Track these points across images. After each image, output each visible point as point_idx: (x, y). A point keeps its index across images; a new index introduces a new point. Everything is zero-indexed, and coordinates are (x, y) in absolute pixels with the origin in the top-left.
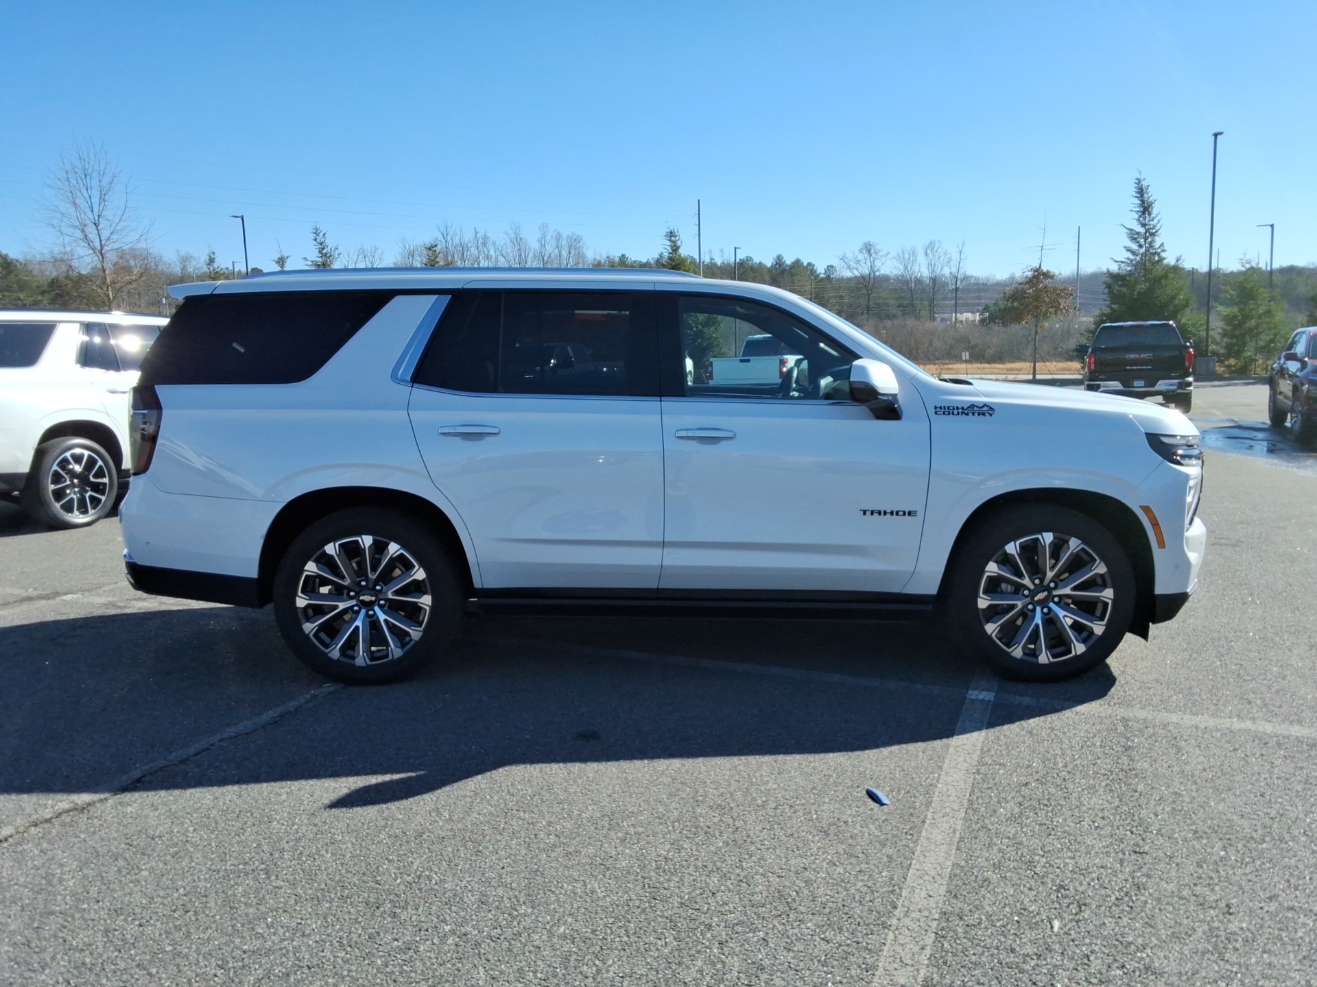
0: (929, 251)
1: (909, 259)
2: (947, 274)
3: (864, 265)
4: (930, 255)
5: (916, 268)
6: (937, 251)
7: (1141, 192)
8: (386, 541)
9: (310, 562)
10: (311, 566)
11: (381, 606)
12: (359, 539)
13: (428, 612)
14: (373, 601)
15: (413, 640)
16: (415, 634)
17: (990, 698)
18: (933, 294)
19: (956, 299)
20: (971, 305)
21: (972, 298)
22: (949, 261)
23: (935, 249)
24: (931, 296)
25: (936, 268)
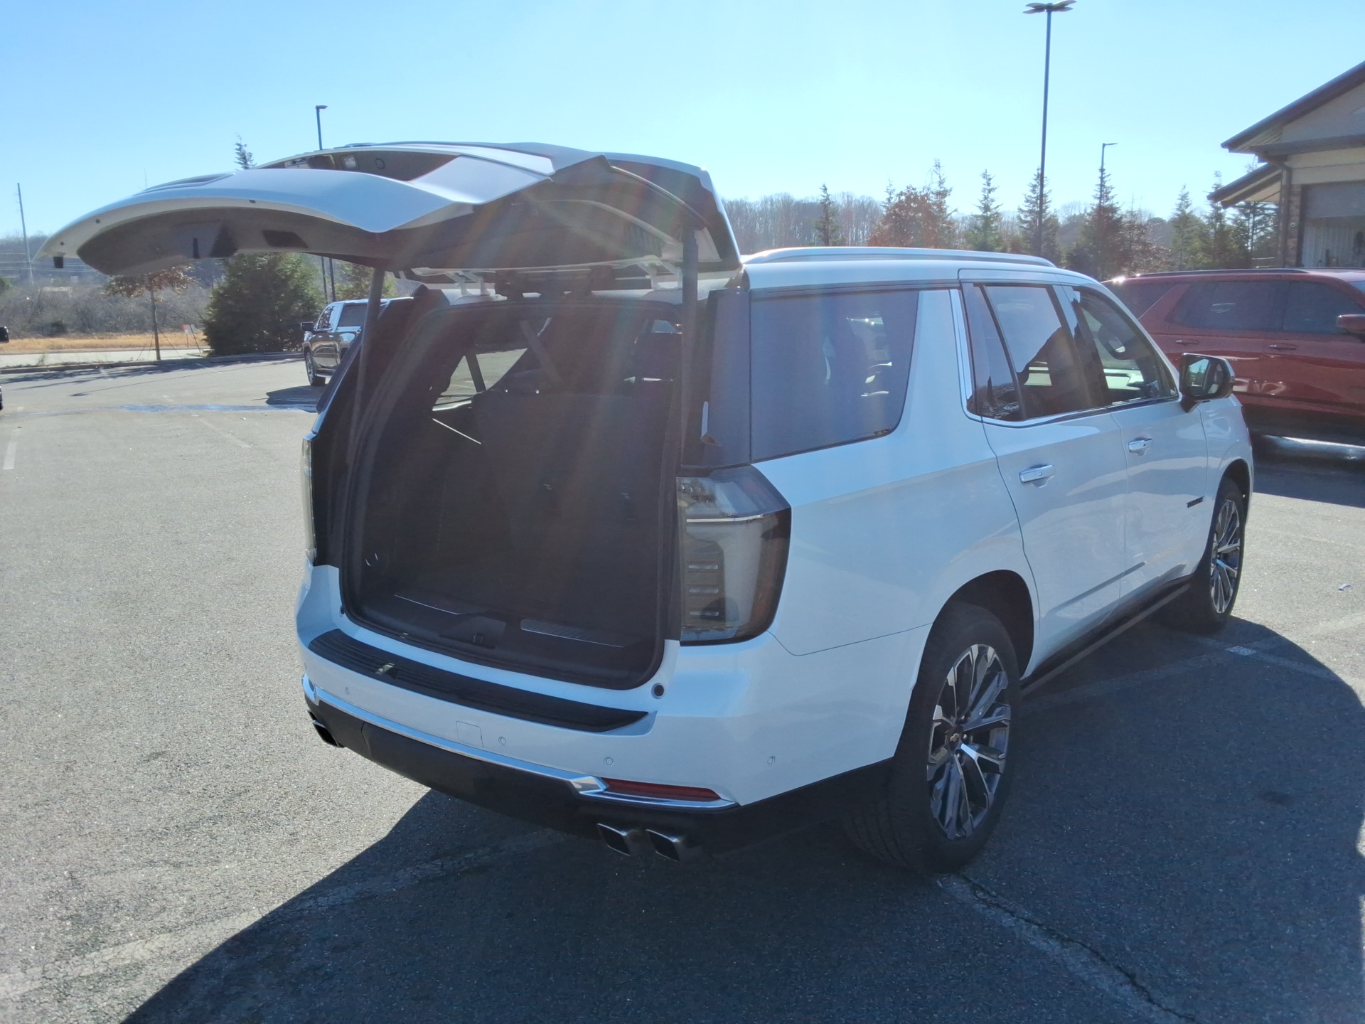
7: (244, 158)
8: (986, 646)
9: (937, 706)
10: (938, 712)
11: (966, 742)
12: (969, 653)
13: (1008, 729)
14: (958, 739)
15: (999, 773)
16: (1001, 764)
17: (1250, 651)
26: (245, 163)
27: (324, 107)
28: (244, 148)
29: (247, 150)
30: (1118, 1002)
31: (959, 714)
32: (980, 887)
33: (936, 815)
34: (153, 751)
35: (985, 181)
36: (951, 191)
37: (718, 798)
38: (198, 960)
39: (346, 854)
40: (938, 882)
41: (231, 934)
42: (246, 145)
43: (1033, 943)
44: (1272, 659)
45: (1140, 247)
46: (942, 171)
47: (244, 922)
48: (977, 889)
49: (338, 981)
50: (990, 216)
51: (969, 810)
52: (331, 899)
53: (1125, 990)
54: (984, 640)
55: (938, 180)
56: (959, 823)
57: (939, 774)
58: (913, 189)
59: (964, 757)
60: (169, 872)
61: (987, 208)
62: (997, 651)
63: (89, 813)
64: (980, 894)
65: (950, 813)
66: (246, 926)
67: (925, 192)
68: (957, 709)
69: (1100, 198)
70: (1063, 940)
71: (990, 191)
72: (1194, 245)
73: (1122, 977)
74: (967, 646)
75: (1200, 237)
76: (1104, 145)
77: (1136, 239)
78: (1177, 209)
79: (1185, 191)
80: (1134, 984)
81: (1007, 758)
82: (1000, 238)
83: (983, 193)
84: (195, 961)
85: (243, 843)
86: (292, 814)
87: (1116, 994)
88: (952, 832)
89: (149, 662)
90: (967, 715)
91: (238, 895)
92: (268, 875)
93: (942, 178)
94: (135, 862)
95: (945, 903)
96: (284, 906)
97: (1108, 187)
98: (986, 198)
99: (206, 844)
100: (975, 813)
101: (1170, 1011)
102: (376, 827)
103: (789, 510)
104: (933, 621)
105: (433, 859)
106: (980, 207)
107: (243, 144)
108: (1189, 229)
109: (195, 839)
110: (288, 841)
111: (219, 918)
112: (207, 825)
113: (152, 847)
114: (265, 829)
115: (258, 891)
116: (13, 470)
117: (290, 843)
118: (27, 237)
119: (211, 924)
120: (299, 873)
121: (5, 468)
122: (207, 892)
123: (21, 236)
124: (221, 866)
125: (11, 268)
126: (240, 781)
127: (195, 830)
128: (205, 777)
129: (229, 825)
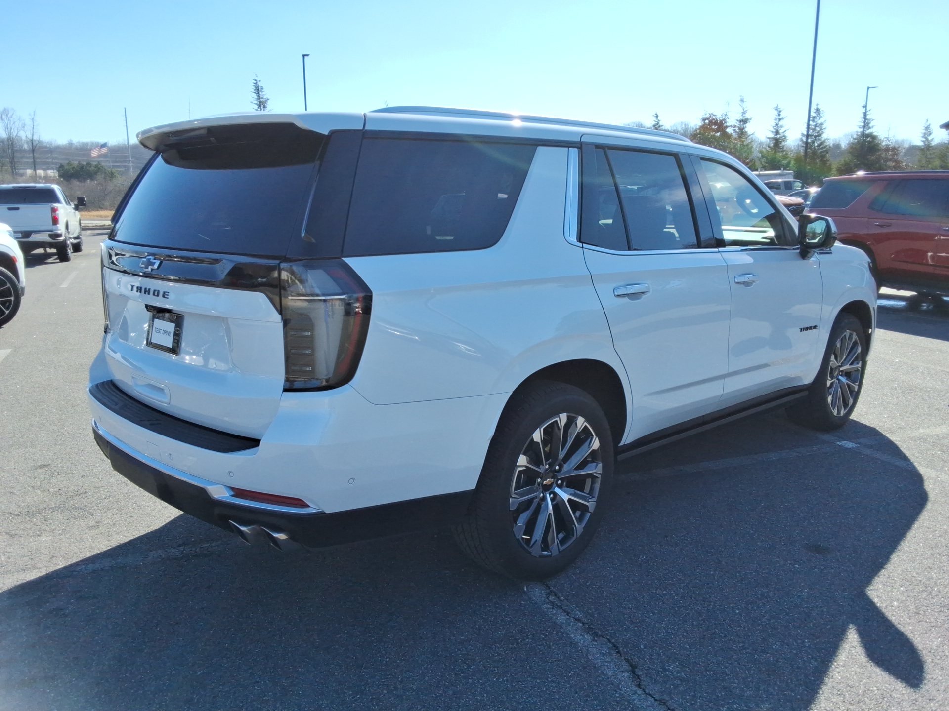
0: (4, 117)
2: (24, 138)
4: (6, 120)
6: (11, 117)
7: (258, 90)
8: (575, 415)
9: (521, 455)
10: (523, 460)
11: (560, 487)
12: (557, 419)
13: (600, 480)
14: (552, 483)
15: (590, 512)
16: (592, 506)
17: (854, 445)
18: (13, 153)
19: (34, 158)
20: (48, 163)
21: (47, 158)
22: (24, 126)
23: (10, 115)
24: (11, 155)
25: (12, 131)
26: (258, 93)
27: (307, 55)
28: (258, 83)
29: (260, 84)
30: (613, 685)
31: (553, 465)
32: (555, 593)
33: (519, 536)
34: (42, 463)
35: (776, 113)
36: (751, 119)
37: (309, 506)
40: (525, 587)
41: (20, 583)
42: (260, 81)
43: (572, 636)
44: (868, 452)
45: (893, 164)
46: (745, 105)
47: (32, 576)
48: (552, 594)
49: (70, 619)
50: (780, 138)
51: (556, 536)
52: (97, 566)
53: (624, 676)
54: (572, 410)
55: (742, 111)
56: (545, 544)
57: (524, 506)
58: (714, 115)
59: (556, 498)
60: (5, 540)
61: (777, 132)
62: (588, 421)
64: (552, 598)
65: (537, 537)
66: (32, 578)
67: (723, 118)
68: (545, 460)
69: (864, 127)
70: (595, 634)
71: (780, 120)
72: (935, 164)
73: (626, 666)
74: (557, 413)
75: (940, 158)
76: (868, 88)
77: (890, 158)
78: (923, 137)
79: (928, 124)
80: (633, 672)
81: (598, 502)
82: (787, 154)
83: (774, 121)
85: (63, 525)
86: (106, 509)
87: (615, 678)
88: (536, 551)
90: (561, 466)
91: (39, 558)
92: (66, 547)
93: (745, 110)
95: (522, 602)
96: (65, 568)
97: (869, 119)
98: (777, 125)
99: (39, 523)
100: (564, 540)
101: (650, 695)
104: (512, 391)
105: (180, 546)
106: (772, 132)
107: (258, 80)
108: (931, 152)
109: (35, 520)
110: (92, 526)
111: (18, 571)
112: (47, 512)
113: (4, 523)
114: (83, 517)
115: (54, 557)
116: (65, 288)
117: (93, 527)
118: (130, 144)
119: (11, 575)
120: (86, 548)
121: (62, 286)
122: (21, 555)
123: (126, 143)
124: (40, 538)
125: (119, 164)
126: (86, 486)
127: (37, 515)
128: (65, 482)
129: (61, 513)
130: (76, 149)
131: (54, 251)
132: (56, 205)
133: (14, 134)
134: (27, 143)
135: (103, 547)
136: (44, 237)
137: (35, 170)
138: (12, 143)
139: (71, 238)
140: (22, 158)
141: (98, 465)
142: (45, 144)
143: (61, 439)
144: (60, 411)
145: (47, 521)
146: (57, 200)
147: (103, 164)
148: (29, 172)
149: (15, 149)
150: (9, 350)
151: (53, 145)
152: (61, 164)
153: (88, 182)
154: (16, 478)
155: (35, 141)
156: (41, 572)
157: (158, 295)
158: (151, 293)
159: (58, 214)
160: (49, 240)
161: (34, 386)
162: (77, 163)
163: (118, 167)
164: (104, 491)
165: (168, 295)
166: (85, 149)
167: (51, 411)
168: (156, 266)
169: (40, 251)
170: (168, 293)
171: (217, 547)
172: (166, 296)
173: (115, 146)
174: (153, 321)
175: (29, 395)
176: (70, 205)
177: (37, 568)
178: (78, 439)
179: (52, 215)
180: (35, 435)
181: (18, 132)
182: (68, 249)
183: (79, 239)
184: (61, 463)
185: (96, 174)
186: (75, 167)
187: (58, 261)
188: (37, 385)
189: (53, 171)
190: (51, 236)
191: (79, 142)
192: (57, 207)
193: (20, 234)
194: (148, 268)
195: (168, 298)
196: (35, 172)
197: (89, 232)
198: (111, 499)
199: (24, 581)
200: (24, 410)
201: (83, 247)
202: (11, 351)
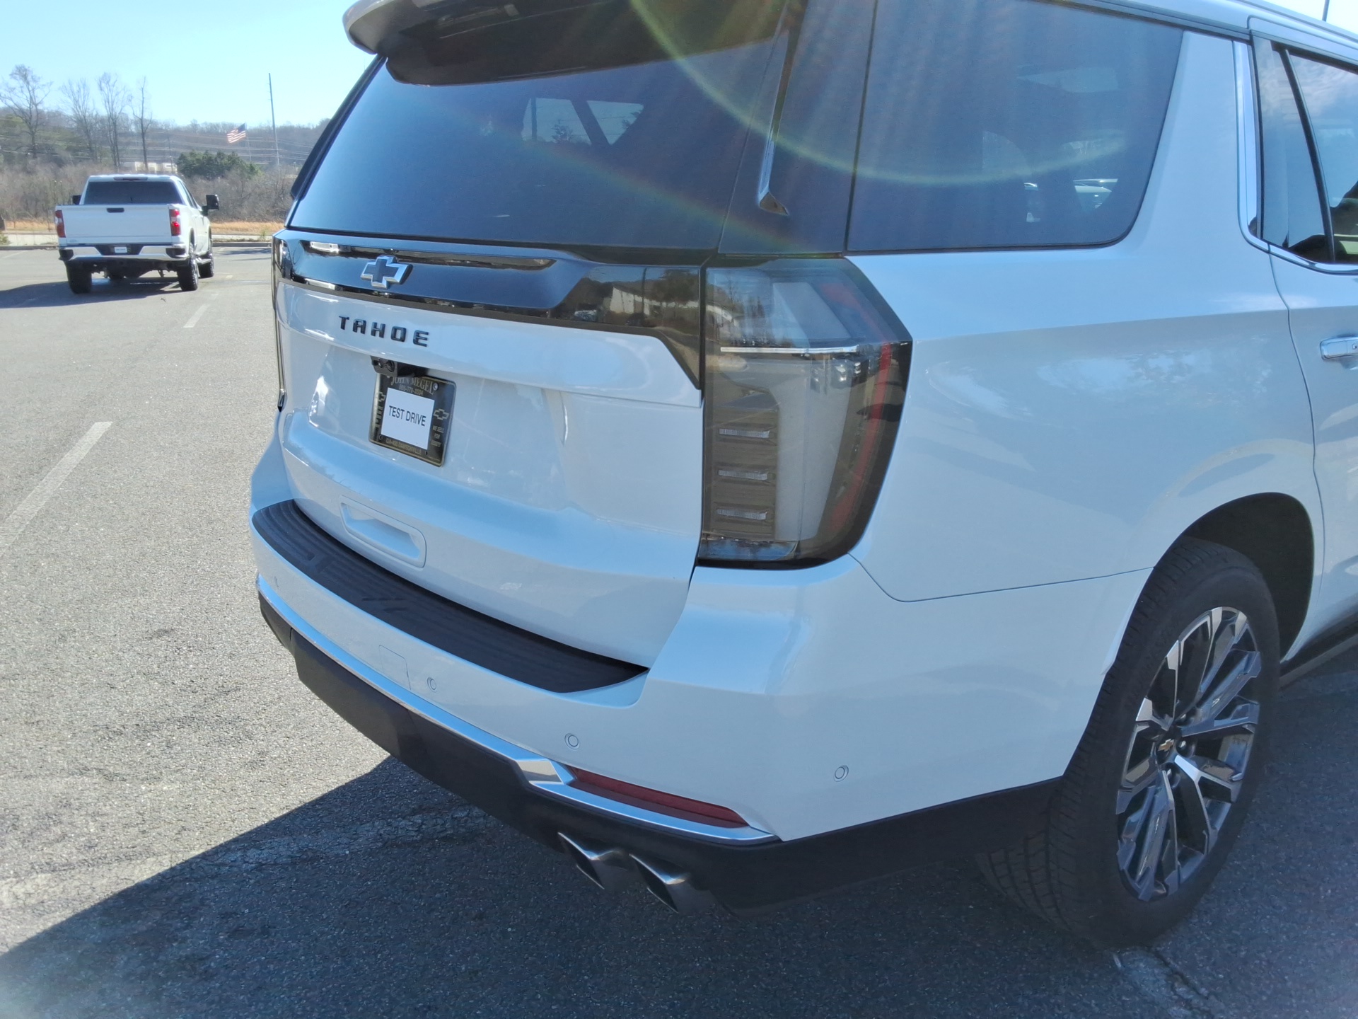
0: (103, 85)
1: (79, 92)
2: (131, 117)
3: (20, 94)
4: (106, 90)
5: (90, 105)
6: (114, 86)
8: (1234, 610)
9: (1145, 699)
10: (1146, 710)
11: (1184, 753)
12: (1207, 619)
13: (1252, 737)
14: (1171, 747)
15: (1230, 802)
16: (1234, 789)
18: (116, 138)
19: (144, 145)
20: (163, 153)
21: (162, 145)
22: (130, 99)
23: (111, 82)
24: (112, 140)
25: (114, 106)
31: (1179, 713)
32: (1182, 976)
33: (1125, 865)
34: (162, 627)
37: (745, 826)
38: (64, 919)
39: (311, 790)
40: (1117, 960)
41: (123, 886)
47: (144, 871)
48: (1177, 980)
49: (218, 985)
51: (1177, 852)
52: (265, 854)
54: (1232, 600)
56: (1161, 873)
57: (1136, 803)
59: (1178, 776)
60: (96, 786)
62: (1251, 620)
63: (53, 696)
64: (1181, 990)
65: (1148, 861)
66: (145, 877)
68: (1176, 703)
74: (1207, 609)
81: (1246, 780)
84: (59, 920)
85: (199, 757)
86: (273, 726)
88: (1145, 887)
89: (212, 525)
90: (1192, 713)
91: (158, 830)
92: (206, 807)
94: (66, 767)
95: (1124, 998)
96: (204, 856)
99: (158, 752)
100: (1183, 858)
102: (364, 757)
103: (910, 344)
104: (1155, 564)
105: (414, 812)
109: (149, 744)
110: (252, 762)
111: (119, 860)
112: (171, 727)
113: (95, 749)
114: (234, 741)
115: (184, 828)
116: (191, 328)
117: (253, 765)
118: (276, 127)
119: (106, 868)
120: (243, 810)
121: (186, 327)
122: (124, 821)
123: (271, 125)
124: (159, 786)
125: (262, 155)
126: (237, 675)
127: (154, 733)
128: (201, 665)
129: (195, 732)
130: (202, 132)
131: (173, 274)
132: (176, 206)
133: (117, 110)
134: (136, 123)
135: (273, 809)
136: (160, 254)
137: (146, 162)
138: (114, 123)
139: (197, 256)
140: (128, 144)
141: (256, 633)
142: (160, 126)
143: (193, 582)
144: (190, 529)
145: (172, 748)
146: (178, 199)
147: (239, 155)
148: (138, 165)
149: (118, 131)
150: (109, 424)
151: (171, 127)
152: (182, 155)
153: (219, 181)
154: (118, 655)
155: (146, 120)
156: (161, 864)
157: (403, 340)
158: (388, 332)
159: (179, 219)
160: (167, 257)
161: (148, 484)
162: (203, 152)
163: (260, 159)
164: (269, 688)
165: (426, 339)
166: (215, 134)
167: (175, 530)
168: (398, 278)
169: (154, 274)
170: (427, 334)
171: (482, 819)
172: (421, 341)
173: (255, 129)
174: (385, 393)
175: (140, 500)
176: (197, 207)
177: (154, 854)
178: (220, 583)
179: (170, 219)
180: (149, 572)
181: (123, 107)
182: (193, 271)
183: (209, 258)
184: (193, 628)
185: (229, 169)
186: (201, 158)
187: (180, 289)
188: (152, 483)
189: (170, 164)
190: (169, 252)
191: (206, 123)
192: (178, 209)
193: (125, 248)
194: (380, 281)
195: (425, 345)
196: (147, 166)
197: (222, 249)
198: (281, 704)
199: (130, 884)
200: (132, 527)
201: (215, 270)
202: (112, 425)
